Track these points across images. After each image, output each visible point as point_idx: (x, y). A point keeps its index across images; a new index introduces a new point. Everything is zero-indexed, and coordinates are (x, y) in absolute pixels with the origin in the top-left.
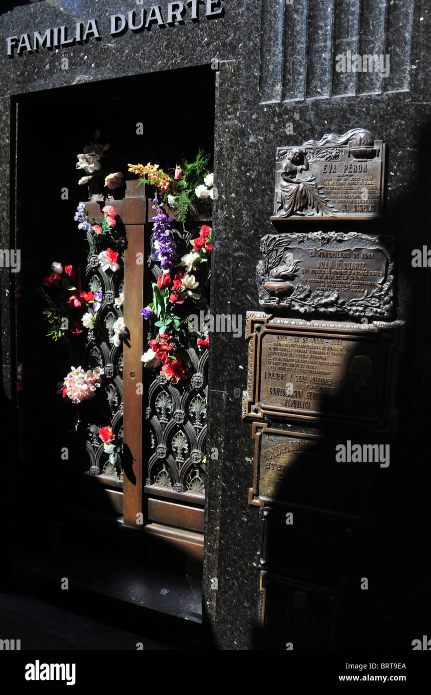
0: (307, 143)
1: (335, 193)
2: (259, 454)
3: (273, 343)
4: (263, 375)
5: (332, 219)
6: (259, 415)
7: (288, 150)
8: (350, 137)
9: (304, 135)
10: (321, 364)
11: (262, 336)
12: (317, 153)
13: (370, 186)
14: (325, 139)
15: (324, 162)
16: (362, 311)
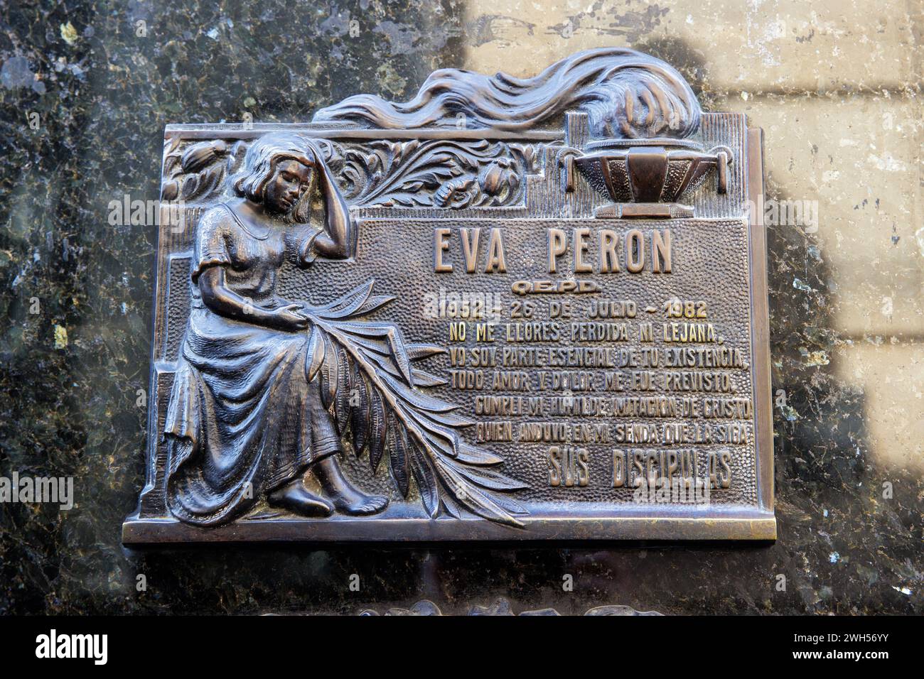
0: (336, 109)
1: (507, 389)
5: (497, 533)
7: (231, 140)
8: (574, 90)
9: (317, 68)
12: (395, 167)
13: (701, 349)
14: (436, 91)
15: (437, 213)
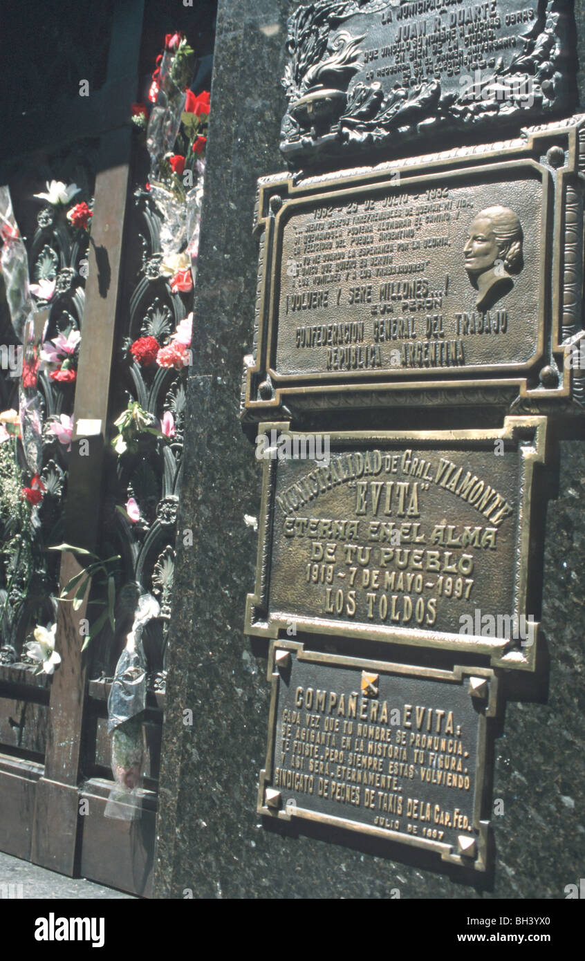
2: (272, 500)
3: (305, 229)
4: (282, 306)
6: (274, 401)
10: (403, 248)
11: (285, 220)
16: (490, 108)
